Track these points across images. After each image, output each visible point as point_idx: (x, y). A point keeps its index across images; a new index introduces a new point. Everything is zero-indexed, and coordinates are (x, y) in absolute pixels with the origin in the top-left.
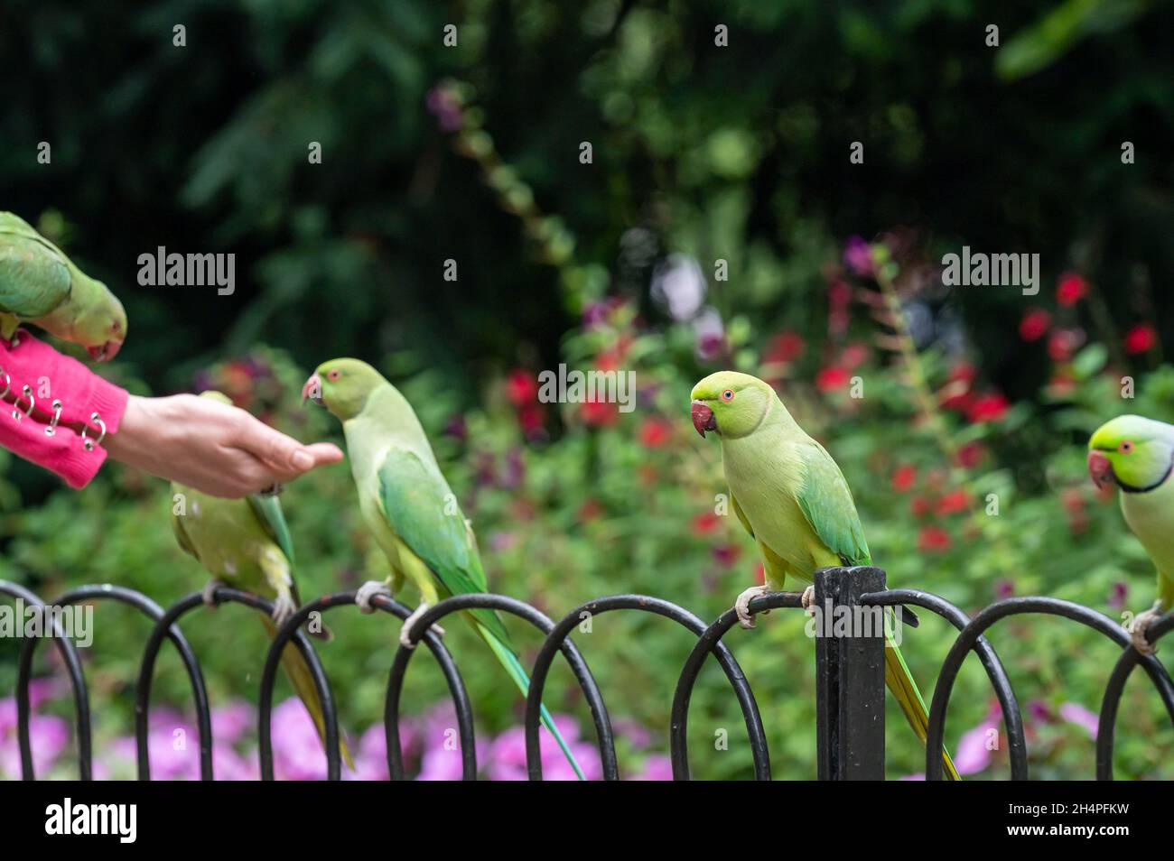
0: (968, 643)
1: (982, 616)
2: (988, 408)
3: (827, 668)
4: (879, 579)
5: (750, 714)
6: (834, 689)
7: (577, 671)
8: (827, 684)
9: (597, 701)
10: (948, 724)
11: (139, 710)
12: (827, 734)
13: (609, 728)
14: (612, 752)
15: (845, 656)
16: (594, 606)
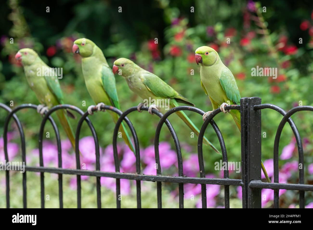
0: (286, 119)
1: (290, 112)
2: (291, 51)
3: (244, 127)
4: (260, 101)
5: (221, 141)
6: (246, 134)
7: (170, 129)
8: (244, 132)
9: (176, 137)
10: (280, 144)
11: (40, 141)
12: (244, 147)
13: (179, 146)
14: (180, 153)
15: (250, 124)
16: (175, 109)
